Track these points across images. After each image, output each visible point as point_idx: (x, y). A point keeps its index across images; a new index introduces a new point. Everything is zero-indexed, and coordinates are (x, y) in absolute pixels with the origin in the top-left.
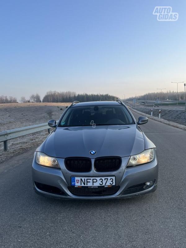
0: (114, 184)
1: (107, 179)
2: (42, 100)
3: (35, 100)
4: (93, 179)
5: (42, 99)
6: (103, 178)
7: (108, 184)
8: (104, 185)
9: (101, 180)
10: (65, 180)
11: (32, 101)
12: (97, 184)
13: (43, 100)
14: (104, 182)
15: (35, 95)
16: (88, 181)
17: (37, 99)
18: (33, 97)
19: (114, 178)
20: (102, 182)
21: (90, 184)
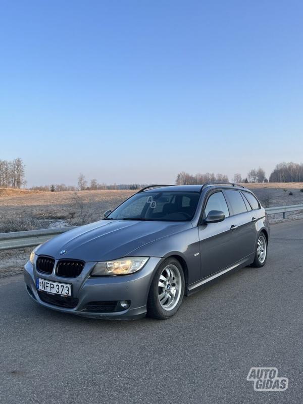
0: (70, 295)
1: (63, 286)
2: (268, 179)
3: (257, 178)
4: (51, 284)
5: (267, 177)
6: (60, 285)
7: (64, 293)
8: (60, 293)
9: (58, 287)
10: (34, 281)
11: (251, 180)
12: (54, 291)
13: (270, 178)
14: (61, 289)
15: (257, 170)
16: (47, 285)
17: (260, 176)
18: (252, 174)
19: (69, 286)
20: (58, 289)
21: (48, 290)
